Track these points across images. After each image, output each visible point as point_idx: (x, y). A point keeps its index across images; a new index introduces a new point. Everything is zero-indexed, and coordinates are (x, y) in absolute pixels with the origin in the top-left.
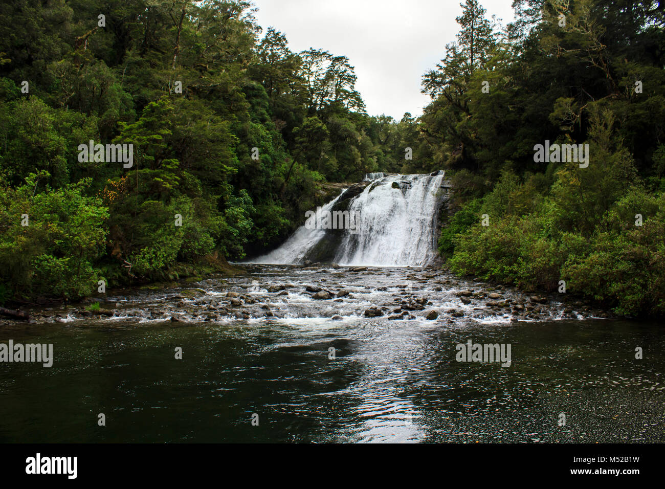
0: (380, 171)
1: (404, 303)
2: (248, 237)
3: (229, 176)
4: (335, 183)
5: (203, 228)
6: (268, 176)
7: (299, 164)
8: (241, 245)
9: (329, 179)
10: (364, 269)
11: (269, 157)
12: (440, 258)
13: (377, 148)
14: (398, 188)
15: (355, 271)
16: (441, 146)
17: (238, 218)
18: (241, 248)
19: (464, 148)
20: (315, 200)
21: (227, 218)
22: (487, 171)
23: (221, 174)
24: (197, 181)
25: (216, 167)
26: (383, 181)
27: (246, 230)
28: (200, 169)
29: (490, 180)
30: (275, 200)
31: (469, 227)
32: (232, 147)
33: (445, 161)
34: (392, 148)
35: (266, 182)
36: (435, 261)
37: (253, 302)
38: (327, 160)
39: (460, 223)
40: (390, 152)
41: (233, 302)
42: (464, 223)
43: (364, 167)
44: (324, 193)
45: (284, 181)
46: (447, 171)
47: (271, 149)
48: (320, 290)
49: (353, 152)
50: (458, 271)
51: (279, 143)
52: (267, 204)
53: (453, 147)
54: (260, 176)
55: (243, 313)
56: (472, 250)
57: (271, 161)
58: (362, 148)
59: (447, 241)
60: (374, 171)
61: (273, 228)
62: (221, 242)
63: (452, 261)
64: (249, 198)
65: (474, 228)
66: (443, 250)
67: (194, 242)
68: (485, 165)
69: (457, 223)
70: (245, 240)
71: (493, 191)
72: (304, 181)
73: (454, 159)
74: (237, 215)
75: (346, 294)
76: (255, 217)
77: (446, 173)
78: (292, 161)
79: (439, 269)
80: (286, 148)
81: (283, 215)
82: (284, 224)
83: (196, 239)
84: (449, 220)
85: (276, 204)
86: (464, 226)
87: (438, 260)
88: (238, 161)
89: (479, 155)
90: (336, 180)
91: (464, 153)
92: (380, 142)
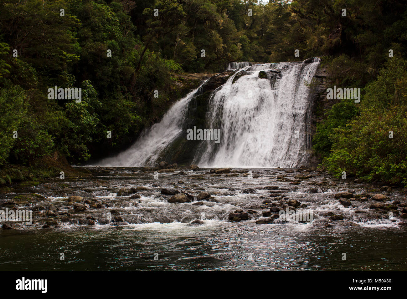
0: (245, 61)
1: (274, 205)
2: (94, 136)
3: (69, 64)
4: (193, 73)
5: (40, 125)
6: (116, 66)
7: (151, 51)
8: (85, 144)
9: (186, 69)
10: (228, 171)
11: (116, 44)
12: (315, 157)
13: (242, 34)
14: (266, 77)
15: (217, 173)
16: (315, 29)
17: (81, 114)
18: (84, 147)
19: (343, 30)
20: (171, 93)
21: (68, 113)
22: (370, 57)
23: (60, 62)
24: (32, 69)
25: (54, 54)
26: (249, 70)
27: (91, 127)
28: (34, 56)
29: (374, 67)
30: (124, 93)
31: (348, 120)
32: (73, 31)
33: (321, 46)
34: (259, 33)
35: (113, 72)
36: (309, 161)
37: (99, 207)
38: (184, 47)
39: (338, 117)
40: (257, 39)
41: (75, 207)
42: (342, 117)
43: (227, 55)
44: (181, 85)
45: (134, 71)
46: (323, 57)
47: (118, 34)
48: (177, 192)
49: (214, 38)
50: (337, 171)
51: (128, 27)
52: (114, 98)
53: (330, 30)
54: (106, 65)
55: (88, 218)
56: (352, 146)
57: (119, 48)
58: (224, 33)
59: (323, 138)
60: (237, 61)
61: (122, 126)
62: (61, 141)
63: (330, 159)
64: (94, 91)
65: (355, 121)
66: (318, 149)
67: (29, 140)
68: (367, 50)
69: (334, 117)
70: (90, 139)
71: (377, 79)
72: (157, 71)
73: (331, 43)
74: (79, 110)
75: (207, 197)
76: (101, 112)
77: (321, 60)
78: (143, 48)
79: (315, 170)
80: (135, 33)
81: (134, 110)
82: (135, 120)
83: (32, 137)
84: (325, 114)
85: (126, 98)
86: (343, 120)
87: (313, 160)
88: (79, 48)
89: (360, 38)
90: (194, 69)
91: (343, 36)
92: (245, 27)
